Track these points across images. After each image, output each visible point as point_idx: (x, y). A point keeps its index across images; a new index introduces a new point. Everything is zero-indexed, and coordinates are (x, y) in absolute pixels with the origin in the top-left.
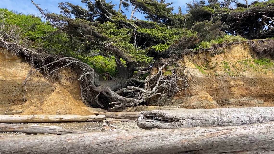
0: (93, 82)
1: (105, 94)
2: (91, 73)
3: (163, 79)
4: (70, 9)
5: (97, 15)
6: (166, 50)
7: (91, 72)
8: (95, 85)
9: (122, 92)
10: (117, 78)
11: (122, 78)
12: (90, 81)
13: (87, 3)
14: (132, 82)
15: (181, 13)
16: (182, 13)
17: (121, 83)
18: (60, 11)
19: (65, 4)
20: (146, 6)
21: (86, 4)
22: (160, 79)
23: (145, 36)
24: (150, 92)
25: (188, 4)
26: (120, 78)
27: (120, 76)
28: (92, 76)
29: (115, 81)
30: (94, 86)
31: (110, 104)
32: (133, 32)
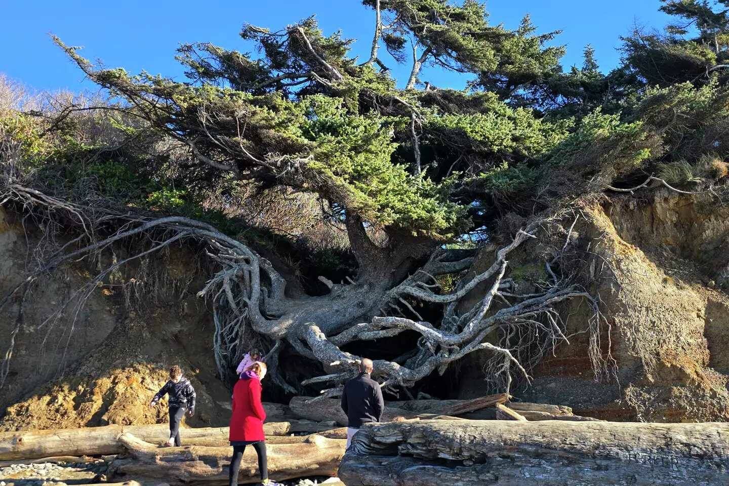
0: (253, 303)
1: (299, 348)
2: (245, 272)
3: (510, 288)
4: (216, 65)
5: (301, 79)
6: (522, 183)
7: (245, 267)
8: (263, 313)
9: (356, 336)
10: (347, 288)
11: (366, 287)
12: (244, 299)
13: (259, 41)
14: (403, 301)
15: (594, 66)
16: (597, 64)
17: (361, 305)
18: (185, 73)
19: (197, 50)
20: (460, 43)
21: (259, 43)
22: (494, 291)
23: (450, 139)
24: (455, 339)
25: (629, 40)
26: (361, 286)
27: (361, 281)
28: (251, 281)
29: (339, 296)
30: (258, 317)
31: (303, 382)
32: (411, 126)
